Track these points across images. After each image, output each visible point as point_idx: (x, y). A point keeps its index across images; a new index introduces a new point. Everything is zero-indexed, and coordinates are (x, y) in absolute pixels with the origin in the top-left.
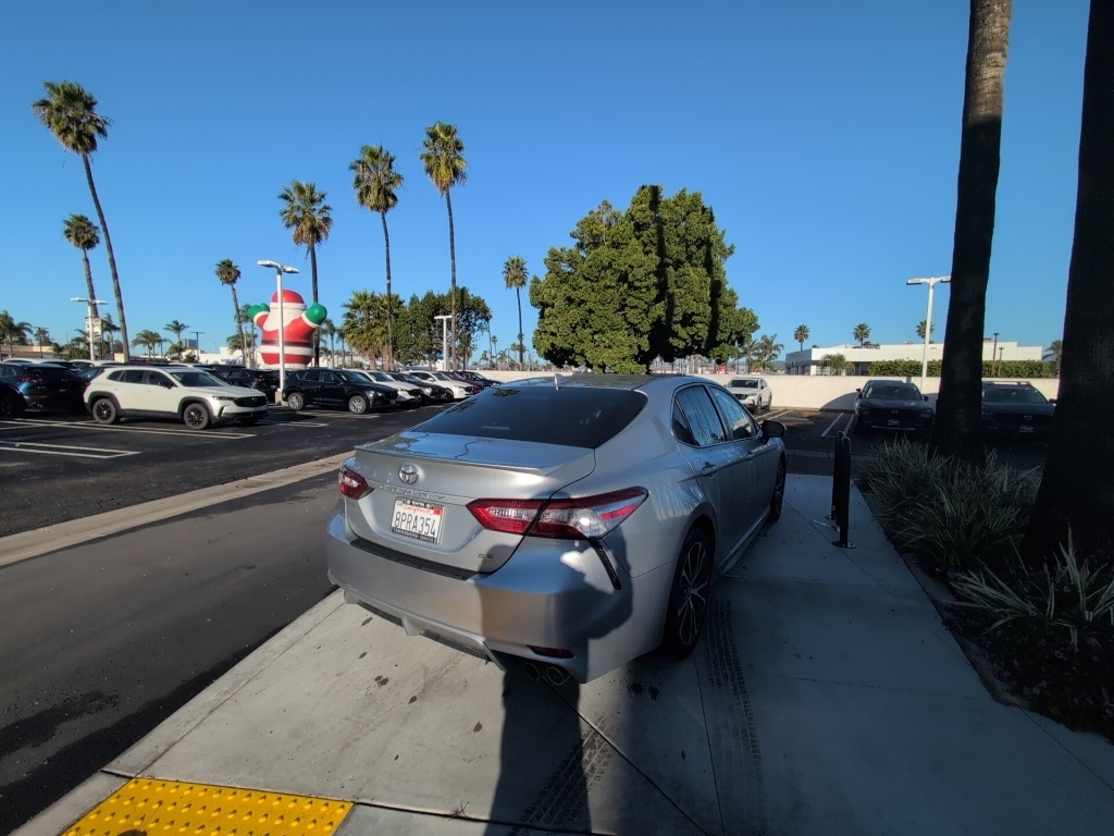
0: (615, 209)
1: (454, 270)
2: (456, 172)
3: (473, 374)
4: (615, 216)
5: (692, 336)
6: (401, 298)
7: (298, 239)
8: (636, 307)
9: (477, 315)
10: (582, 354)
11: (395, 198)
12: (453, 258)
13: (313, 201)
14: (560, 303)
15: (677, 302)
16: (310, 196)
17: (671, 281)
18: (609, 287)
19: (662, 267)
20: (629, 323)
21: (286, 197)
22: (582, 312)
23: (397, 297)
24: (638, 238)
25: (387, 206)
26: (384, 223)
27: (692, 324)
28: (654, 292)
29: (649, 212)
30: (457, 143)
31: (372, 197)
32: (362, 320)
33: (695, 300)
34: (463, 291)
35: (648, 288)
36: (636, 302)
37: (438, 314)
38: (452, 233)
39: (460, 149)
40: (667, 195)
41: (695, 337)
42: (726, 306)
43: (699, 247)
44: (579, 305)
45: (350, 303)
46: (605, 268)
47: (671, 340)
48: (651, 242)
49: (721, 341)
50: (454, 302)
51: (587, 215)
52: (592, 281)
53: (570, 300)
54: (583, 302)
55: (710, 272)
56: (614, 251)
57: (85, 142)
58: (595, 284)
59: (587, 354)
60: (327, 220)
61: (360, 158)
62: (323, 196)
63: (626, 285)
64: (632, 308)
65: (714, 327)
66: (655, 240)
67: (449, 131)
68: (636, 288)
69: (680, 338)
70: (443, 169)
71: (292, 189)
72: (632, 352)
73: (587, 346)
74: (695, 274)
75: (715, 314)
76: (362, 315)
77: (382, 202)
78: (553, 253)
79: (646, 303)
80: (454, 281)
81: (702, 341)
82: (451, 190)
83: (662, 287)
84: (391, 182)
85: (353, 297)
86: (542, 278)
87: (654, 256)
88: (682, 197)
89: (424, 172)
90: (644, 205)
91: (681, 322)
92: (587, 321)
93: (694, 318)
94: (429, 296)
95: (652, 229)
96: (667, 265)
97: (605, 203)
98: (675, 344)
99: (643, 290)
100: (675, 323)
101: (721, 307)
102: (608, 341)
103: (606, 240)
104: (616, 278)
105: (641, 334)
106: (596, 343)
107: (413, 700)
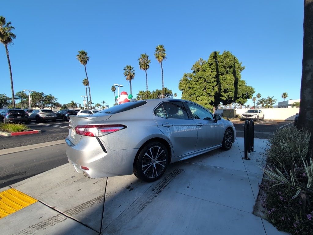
0: (204, 60)
1: (163, 83)
2: (163, 57)
4: (204, 63)
6: (150, 92)
7: (127, 79)
9: (170, 95)
11: (149, 66)
12: (163, 80)
13: (131, 70)
14: (186, 89)
15: (222, 86)
16: (130, 68)
17: (221, 79)
18: (201, 83)
19: (217, 75)
20: (208, 93)
21: (125, 69)
22: (193, 91)
23: (149, 91)
24: (210, 68)
25: (147, 68)
26: (146, 73)
27: (228, 92)
28: (215, 83)
29: (213, 60)
30: (163, 49)
31: (143, 67)
32: (141, 98)
33: (228, 85)
34: (166, 89)
35: (213, 82)
36: (209, 87)
37: (159, 95)
38: (162, 73)
40: (220, 54)
41: (229, 96)
42: (240, 86)
43: (230, 68)
45: (138, 94)
46: (200, 78)
47: (221, 98)
48: (214, 68)
49: (239, 97)
50: (163, 92)
51: (195, 63)
52: (196, 82)
53: (190, 88)
54: (193, 88)
55: (234, 75)
56: (203, 72)
57: (85, 62)
58: (197, 83)
60: (134, 74)
61: (140, 57)
62: (133, 68)
63: (206, 82)
64: (208, 88)
65: (236, 93)
66: (215, 67)
67: (161, 47)
68: (209, 83)
69: (224, 97)
70: (160, 57)
71: (126, 67)
72: (208, 102)
74: (229, 76)
75: (236, 89)
76: (141, 97)
77: (146, 67)
78: (186, 76)
79: (213, 87)
80: (163, 86)
81: (232, 97)
82: (162, 62)
83: (218, 81)
84: (148, 62)
85: (139, 92)
87: (215, 72)
88: (224, 53)
89: (155, 58)
90: (211, 58)
91: (224, 92)
92: (194, 93)
93: (228, 90)
94: (157, 90)
95: (214, 65)
96: (219, 75)
97: (201, 59)
98: (223, 99)
99: (212, 83)
100: (222, 92)
101: (238, 86)
102: (201, 99)
103: (200, 70)
104: (204, 80)
105: (212, 96)
106: (197, 100)
107: (74, 182)
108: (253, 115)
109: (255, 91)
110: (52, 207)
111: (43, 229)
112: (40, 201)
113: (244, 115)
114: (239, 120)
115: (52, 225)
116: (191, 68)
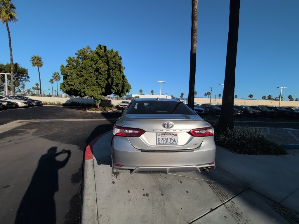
1: (11, 55)
2: (11, 17)
3: (25, 97)
4: (92, 51)
5: (117, 89)
8: (101, 80)
10: (84, 92)
12: (11, 50)
14: (74, 75)
15: (114, 80)
17: (111, 74)
18: (92, 73)
19: (109, 69)
20: (99, 84)
22: (83, 79)
24: (101, 59)
27: (118, 86)
28: (106, 76)
29: (104, 53)
30: (12, 5)
33: (119, 80)
34: (16, 65)
36: (101, 78)
38: (10, 41)
39: (14, 8)
40: (108, 49)
41: (118, 90)
43: (118, 66)
44: (81, 77)
46: (90, 67)
47: (111, 90)
48: (105, 62)
50: (12, 69)
51: (82, 49)
52: (85, 70)
53: (78, 75)
54: (83, 76)
55: (121, 72)
56: (92, 62)
58: (87, 71)
59: (85, 92)
63: (98, 73)
64: (100, 80)
65: (123, 87)
68: (101, 74)
69: (114, 90)
72: (100, 92)
73: (86, 89)
74: (117, 72)
75: (123, 84)
78: (70, 58)
79: (104, 79)
80: (12, 60)
81: (120, 91)
83: (109, 75)
86: (65, 66)
87: (107, 66)
88: (112, 51)
90: (102, 51)
91: (115, 85)
92: (85, 82)
93: (119, 85)
95: (105, 58)
99: (104, 75)
100: (114, 85)
101: (124, 83)
102: (92, 89)
103: (89, 58)
104: (94, 70)
105: (102, 88)
106: (88, 89)
107: (162, 195)
109: (131, 87)
110: (210, 211)
111: (242, 214)
113: (120, 105)
114: (116, 109)
115: (238, 209)
116: (76, 52)
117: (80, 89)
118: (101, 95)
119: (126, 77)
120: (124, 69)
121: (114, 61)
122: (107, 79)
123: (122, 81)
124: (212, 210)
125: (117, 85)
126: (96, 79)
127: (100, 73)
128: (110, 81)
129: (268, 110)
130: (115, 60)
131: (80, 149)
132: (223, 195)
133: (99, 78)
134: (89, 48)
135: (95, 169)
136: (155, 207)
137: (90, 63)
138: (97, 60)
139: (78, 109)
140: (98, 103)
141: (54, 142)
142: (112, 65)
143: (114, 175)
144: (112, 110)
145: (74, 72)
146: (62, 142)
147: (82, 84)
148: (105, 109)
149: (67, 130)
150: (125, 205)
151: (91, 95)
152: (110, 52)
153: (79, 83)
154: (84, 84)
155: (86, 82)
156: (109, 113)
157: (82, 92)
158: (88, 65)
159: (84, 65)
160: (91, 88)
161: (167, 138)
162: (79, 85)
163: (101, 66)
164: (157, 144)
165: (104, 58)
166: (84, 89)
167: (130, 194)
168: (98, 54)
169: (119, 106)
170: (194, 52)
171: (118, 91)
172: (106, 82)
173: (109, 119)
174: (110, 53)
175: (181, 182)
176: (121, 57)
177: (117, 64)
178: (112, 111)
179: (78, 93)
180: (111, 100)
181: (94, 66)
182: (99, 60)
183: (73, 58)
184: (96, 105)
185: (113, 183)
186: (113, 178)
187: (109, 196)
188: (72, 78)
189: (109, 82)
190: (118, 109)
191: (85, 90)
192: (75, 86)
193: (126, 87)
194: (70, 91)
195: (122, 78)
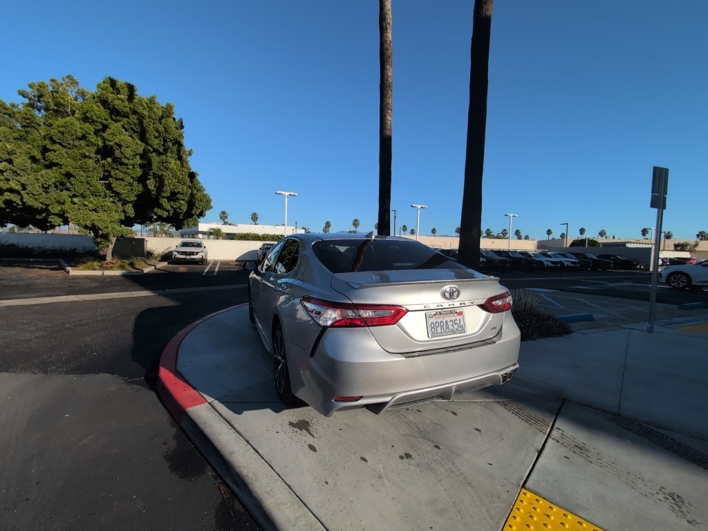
0: (81, 85)
4: (83, 94)
5: (175, 209)
8: (122, 180)
10: (61, 215)
14: (21, 160)
17: (154, 164)
18: (85, 157)
19: (146, 151)
20: (114, 192)
22: (57, 175)
24: (117, 121)
27: (178, 199)
28: (139, 172)
29: (127, 103)
33: (179, 183)
35: (134, 166)
36: (122, 175)
41: (178, 210)
42: (198, 190)
43: (174, 144)
46: (80, 139)
47: (155, 210)
48: (132, 129)
51: (47, 82)
53: (34, 159)
55: (182, 164)
56: (87, 124)
58: (70, 151)
63: (109, 160)
64: (119, 179)
65: (191, 204)
66: (137, 128)
68: (122, 164)
69: (165, 210)
72: (119, 217)
74: (173, 163)
75: (192, 195)
79: (132, 178)
81: (181, 213)
87: (139, 142)
88: (152, 101)
90: (122, 97)
91: (167, 198)
92: (63, 184)
93: (178, 196)
95: (133, 119)
96: (151, 152)
97: (71, 78)
98: (161, 214)
99: (131, 167)
100: (163, 197)
101: (195, 191)
102: (91, 205)
103: (73, 113)
104: (94, 151)
105: (125, 203)
106: (76, 206)
107: (437, 447)
108: (197, 253)
109: (212, 204)
110: (537, 454)
111: (585, 445)
112: (522, 483)
113: (178, 252)
114: (165, 264)
115: (574, 438)
116: (21, 89)
117: (47, 206)
118: (122, 222)
119: (198, 177)
120: (190, 154)
121: (161, 129)
122: (142, 179)
123: (189, 187)
124: (540, 453)
125: (173, 197)
126: (105, 178)
127: (115, 160)
128: (151, 184)
129: (497, 257)
130: (165, 128)
131: (132, 383)
132: (537, 421)
133: (113, 173)
134: (74, 83)
135: (235, 426)
136: (442, 476)
137: (79, 127)
138: (105, 122)
139: (28, 265)
140: (108, 246)
141: (13, 374)
142: (156, 141)
143: (301, 430)
144: (155, 266)
145: (18, 151)
146: (46, 372)
147: (52, 189)
148: (132, 265)
149: (37, 334)
150: (378, 491)
151: (89, 223)
152: (147, 104)
153: (43, 187)
154: (61, 191)
155: (68, 184)
156: (146, 274)
157: (55, 214)
158: (74, 132)
159: (56, 131)
160: (86, 203)
161: (446, 321)
162: (41, 191)
163: (122, 140)
164: (430, 336)
165: (128, 117)
166: (63, 204)
167: (369, 463)
168: (104, 103)
169: (175, 253)
170: (388, 132)
171: (176, 214)
172: (139, 188)
173: (161, 291)
174: (145, 105)
175: (455, 414)
176: (182, 123)
177: (171, 140)
178: (156, 269)
179: (38, 217)
180: (147, 239)
181: (93, 138)
182: (110, 120)
183: (13, 106)
184: (102, 253)
185: (312, 448)
186: (304, 438)
187: (327, 483)
188: (14, 169)
189: (149, 187)
190: (169, 263)
191: (66, 207)
192: (25, 196)
193: (201, 203)
194: (5, 209)
195: (188, 180)
